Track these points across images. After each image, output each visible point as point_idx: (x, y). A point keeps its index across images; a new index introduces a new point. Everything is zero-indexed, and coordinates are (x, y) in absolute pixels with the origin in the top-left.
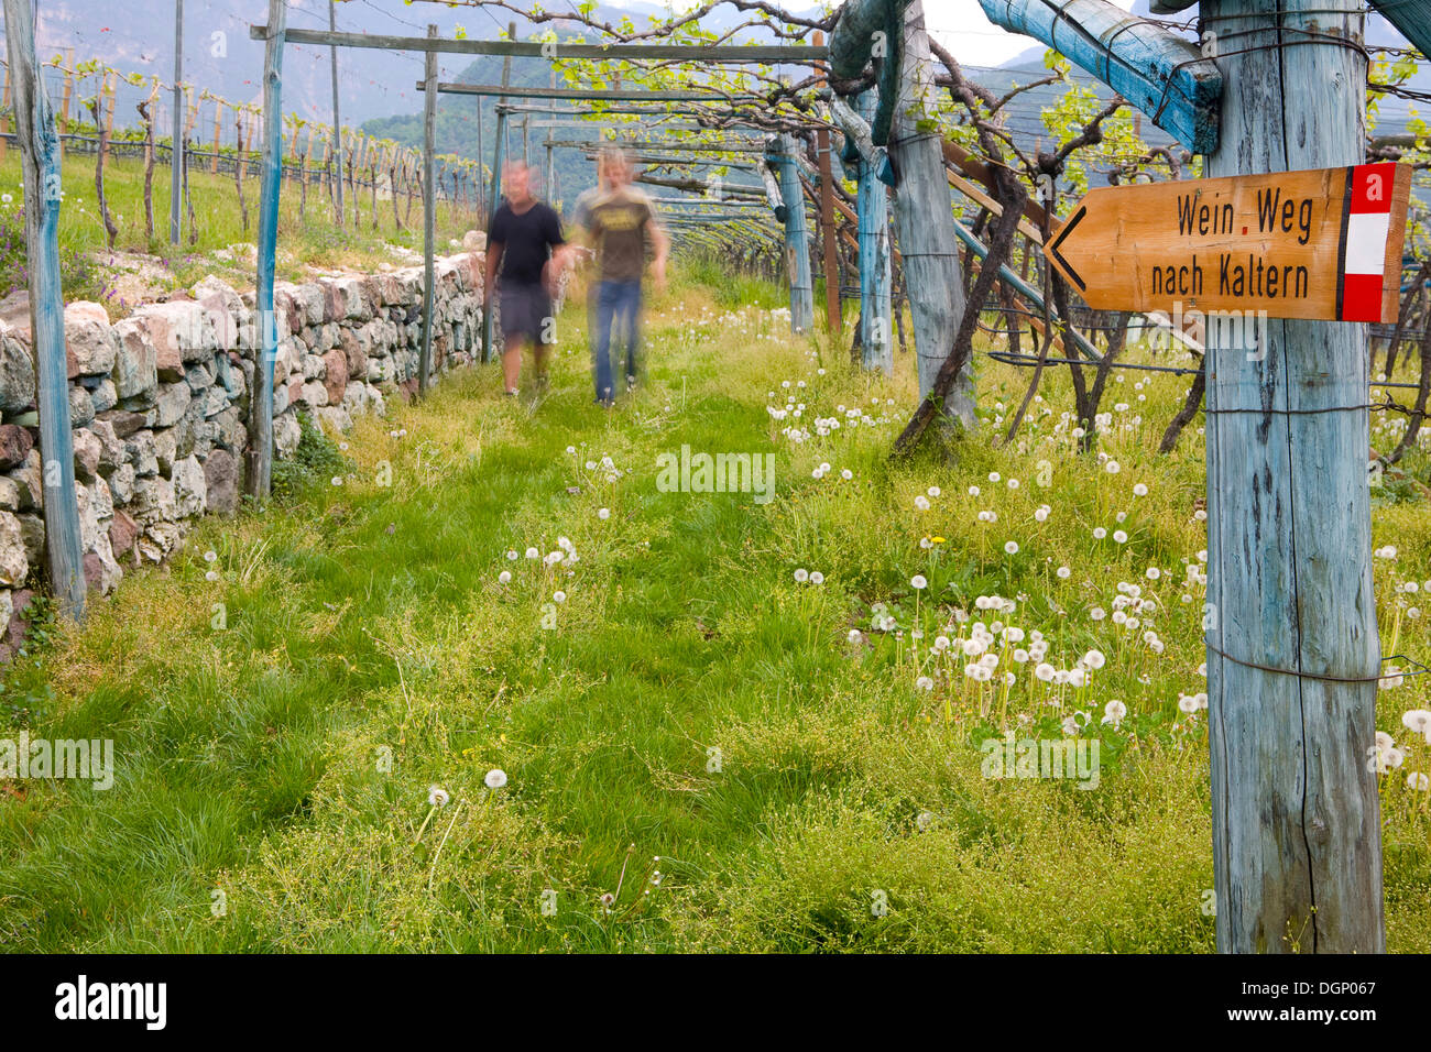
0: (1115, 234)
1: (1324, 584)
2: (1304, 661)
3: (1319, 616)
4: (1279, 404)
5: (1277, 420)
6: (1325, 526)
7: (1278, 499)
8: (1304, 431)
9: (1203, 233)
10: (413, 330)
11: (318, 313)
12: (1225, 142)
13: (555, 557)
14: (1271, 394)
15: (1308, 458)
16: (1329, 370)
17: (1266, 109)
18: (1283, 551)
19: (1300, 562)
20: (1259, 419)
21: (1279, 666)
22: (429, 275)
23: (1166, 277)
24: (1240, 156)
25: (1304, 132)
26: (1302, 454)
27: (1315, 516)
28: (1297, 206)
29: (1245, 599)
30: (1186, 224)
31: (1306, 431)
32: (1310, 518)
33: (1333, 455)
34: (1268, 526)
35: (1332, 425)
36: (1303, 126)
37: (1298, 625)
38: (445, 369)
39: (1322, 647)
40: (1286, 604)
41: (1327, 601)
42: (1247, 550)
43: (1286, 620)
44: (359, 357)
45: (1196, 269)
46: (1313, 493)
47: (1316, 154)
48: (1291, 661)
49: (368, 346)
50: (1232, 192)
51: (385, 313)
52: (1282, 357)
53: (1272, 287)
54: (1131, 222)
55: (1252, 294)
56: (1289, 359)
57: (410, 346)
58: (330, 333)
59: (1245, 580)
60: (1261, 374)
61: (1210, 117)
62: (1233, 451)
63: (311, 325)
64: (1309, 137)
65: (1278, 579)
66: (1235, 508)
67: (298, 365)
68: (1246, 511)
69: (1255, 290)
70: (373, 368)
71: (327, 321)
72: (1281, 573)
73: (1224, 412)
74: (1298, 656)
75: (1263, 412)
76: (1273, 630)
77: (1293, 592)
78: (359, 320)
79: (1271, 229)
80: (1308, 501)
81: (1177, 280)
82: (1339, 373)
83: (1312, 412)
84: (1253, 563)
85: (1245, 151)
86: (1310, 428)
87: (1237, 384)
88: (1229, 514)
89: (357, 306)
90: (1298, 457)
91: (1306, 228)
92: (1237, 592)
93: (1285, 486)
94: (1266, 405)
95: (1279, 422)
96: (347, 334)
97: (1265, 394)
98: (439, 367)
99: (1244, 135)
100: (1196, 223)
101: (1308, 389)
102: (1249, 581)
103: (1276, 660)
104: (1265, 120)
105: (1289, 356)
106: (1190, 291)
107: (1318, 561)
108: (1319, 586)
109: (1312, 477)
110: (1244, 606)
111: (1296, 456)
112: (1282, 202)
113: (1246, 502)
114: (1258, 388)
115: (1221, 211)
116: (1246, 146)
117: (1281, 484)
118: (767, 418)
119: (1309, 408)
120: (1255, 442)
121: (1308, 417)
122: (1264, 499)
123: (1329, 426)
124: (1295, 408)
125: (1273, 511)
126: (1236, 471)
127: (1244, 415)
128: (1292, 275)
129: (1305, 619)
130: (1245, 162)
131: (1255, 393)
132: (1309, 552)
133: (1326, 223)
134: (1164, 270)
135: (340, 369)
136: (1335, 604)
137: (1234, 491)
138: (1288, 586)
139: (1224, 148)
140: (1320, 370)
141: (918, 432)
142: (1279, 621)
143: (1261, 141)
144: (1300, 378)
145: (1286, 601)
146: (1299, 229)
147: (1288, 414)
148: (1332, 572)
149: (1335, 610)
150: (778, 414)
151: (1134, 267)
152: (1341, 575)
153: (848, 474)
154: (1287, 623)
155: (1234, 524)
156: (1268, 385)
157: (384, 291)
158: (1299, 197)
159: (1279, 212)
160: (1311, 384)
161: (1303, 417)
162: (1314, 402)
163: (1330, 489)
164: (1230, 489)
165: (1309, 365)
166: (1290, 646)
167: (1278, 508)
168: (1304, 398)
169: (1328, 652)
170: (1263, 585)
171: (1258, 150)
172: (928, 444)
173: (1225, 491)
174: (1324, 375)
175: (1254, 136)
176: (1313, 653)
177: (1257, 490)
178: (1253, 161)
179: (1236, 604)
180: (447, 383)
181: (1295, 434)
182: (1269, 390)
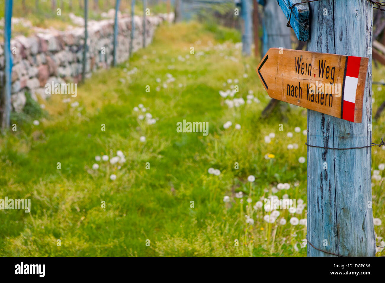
0: (277, 69)
1: (348, 219)
2: (340, 250)
3: (346, 232)
4: (331, 145)
5: (329, 152)
6: (348, 196)
7: (330, 183)
8: (340, 156)
9: (303, 74)
10: (80, 55)
11: (35, 50)
12: (312, 36)
13: (114, 160)
14: (328, 141)
15: (342, 168)
16: (351, 132)
17: (327, 24)
18: (332, 204)
19: (338, 209)
20: (323, 151)
21: (330, 251)
22: (86, 32)
23: (291, 89)
24: (317, 43)
25: (342, 35)
26: (339, 166)
27: (344, 191)
28: (331, 68)
29: (318, 223)
30: (298, 69)
31: (341, 156)
32: (342, 192)
33: (352, 167)
34: (326, 194)
35: (352, 154)
36: (342, 32)
37: (337, 235)
38: (95, 70)
39: (347, 245)
40: (333, 226)
41: (349, 226)
42: (318, 203)
43: (333, 233)
44: (54, 67)
45: (300, 88)
46: (344, 182)
47: (347, 44)
48: (335, 249)
49: (58, 62)
50: (312, 59)
51: (67, 48)
52: (332, 126)
53: (322, 100)
54: (282, 65)
55: (316, 102)
56: (335, 127)
57: (78, 61)
58: (40, 58)
59: (317, 215)
60: (324, 132)
61: (305, 26)
62: (314, 162)
63: (32, 55)
64: (344, 36)
65: (330, 216)
66: (314, 185)
67: (25, 72)
68: (318, 187)
69: (317, 101)
70: (61, 71)
71: (39, 53)
72: (331, 213)
73: (311, 146)
74: (337, 248)
75: (324, 148)
76: (328, 236)
77: (335, 221)
78: (54, 52)
79: (322, 77)
80: (341, 185)
81: (294, 91)
82: (355, 133)
83: (344, 149)
84: (320, 208)
85: (319, 42)
86: (343, 155)
87: (315, 135)
88: (312, 187)
89: (54, 46)
90: (338, 167)
91: (333, 79)
92: (315, 220)
93: (332, 179)
94: (326, 145)
95: (330, 152)
96: (49, 58)
97: (325, 141)
98: (91, 70)
99: (319, 35)
100: (300, 69)
101: (342, 140)
102: (319, 216)
103: (329, 248)
104: (327, 29)
105: (335, 126)
106: (298, 96)
107: (346, 210)
108: (346, 220)
109: (343, 175)
110: (317, 225)
111: (337, 166)
112: (326, 66)
113: (318, 183)
114: (322, 138)
115: (308, 66)
116: (320, 39)
117: (331, 177)
118: (219, 96)
119: (342, 147)
120: (321, 159)
121: (342, 151)
122: (324, 183)
123: (351, 155)
124: (337, 147)
125: (328, 188)
126: (314, 171)
127: (318, 148)
128: (328, 96)
129: (340, 233)
130: (319, 46)
131: (321, 139)
132: (342, 205)
133: (339, 78)
134: (291, 86)
135: (45, 73)
136: (353, 228)
137: (314, 178)
138: (333, 219)
139: (312, 39)
140: (347, 132)
141: (271, 108)
142: (330, 233)
143: (325, 38)
144: (339, 135)
145: (333, 225)
146: (331, 79)
147: (334, 149)
148: (352, 214)
149: (353, 229)
150: (223, 94)
151: (282, 83)
152: (355, 216)
153: (238, 126)
154: (333, 234)
155: (314, 192)
156: (326, 137)
157: (66, 39)
158: (331, 65)
159: (325, 70)
160: (343, 138)
161: (340, 151)
162: (344, 145)
163: (351, 180)
164: (312, 177)
165: (342, 130)
166: (334, 243)
167: (330, 187)
168: (340, 143)
169: (349, 247)
170: (324, 217)
171: (324, 41)
172: (276, 113)
173: (311, 178)
174: (349, 134)
175: (323, 35)
176: (344, 247)
177: (322, 179)
178: (322, 46)
179: (314, 224)
180: (95, 77)
181: (336, 158)
182: (327, 139)
